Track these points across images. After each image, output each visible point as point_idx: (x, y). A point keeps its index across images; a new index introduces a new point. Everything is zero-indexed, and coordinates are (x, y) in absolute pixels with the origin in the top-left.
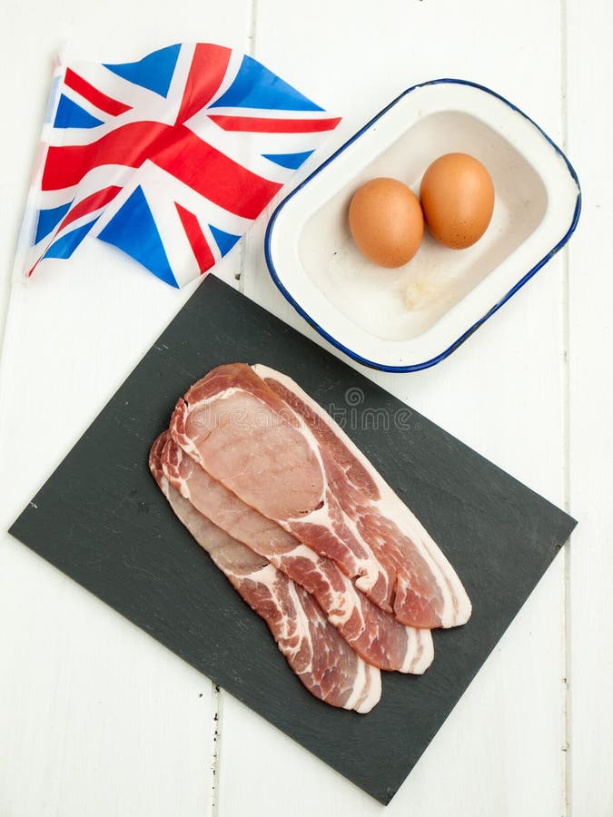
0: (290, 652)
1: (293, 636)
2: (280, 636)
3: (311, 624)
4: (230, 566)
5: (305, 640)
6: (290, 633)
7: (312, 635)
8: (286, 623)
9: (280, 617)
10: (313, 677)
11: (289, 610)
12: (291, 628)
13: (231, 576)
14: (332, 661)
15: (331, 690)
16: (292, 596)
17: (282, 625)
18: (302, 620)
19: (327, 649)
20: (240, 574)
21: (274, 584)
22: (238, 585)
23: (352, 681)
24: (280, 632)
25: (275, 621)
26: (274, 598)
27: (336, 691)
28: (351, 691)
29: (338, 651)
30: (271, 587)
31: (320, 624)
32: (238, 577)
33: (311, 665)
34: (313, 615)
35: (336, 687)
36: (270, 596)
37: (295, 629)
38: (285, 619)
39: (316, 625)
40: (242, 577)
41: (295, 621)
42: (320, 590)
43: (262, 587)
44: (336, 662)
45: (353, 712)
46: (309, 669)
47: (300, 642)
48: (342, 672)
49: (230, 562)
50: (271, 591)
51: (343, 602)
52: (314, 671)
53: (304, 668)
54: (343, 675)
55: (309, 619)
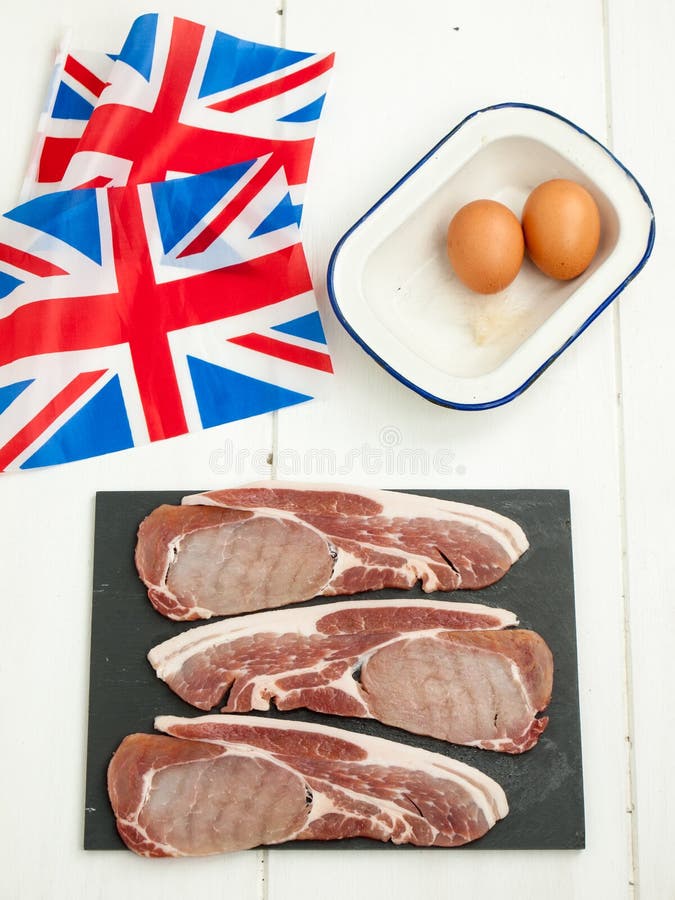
0: (407, 836)
1: (394, 824)
2: (385, 834)
3: (398, 802)
4: (288, 832)
5: (406, 817)
6: (390, 825)
7: (407, 808)
8: (380, 822)
9: (370, 823)
10: (444, 834)
11: (370, 810)
12: (386, 820)
13: (298, 836)
14: (444, 808)
15: (468, 828)
16: (358, 799)
17: (377, 825)
18: (387, 807)
19: (431, 804)
20: (301, 826)
21: (335, 804)
22: (311, 835)
23: (473, 804)
24: (382, 832)
25: (369, 828)
26: (348, 815)
27: (471, 823)
28: (481, 811)
29: (439, 796)
30: (335, 810)
31: (404, 795)
32: (302, 830)
33: (432, 827)
34: (390, 793)
35: (469, 822)
36: (343, 816)
37: (388, 817)
38: (374, 819)
39: (402, 798)
40: (306, 826)
41: (382, 812)
42: (387, 578)
43: (330, 817)
44: (447, 805)
45: (499, 822)
46: (435, 831)
47: (405, 822)
48: (459, 806)
49: (283, 829)
50: (340, 812)
51: (415, 569)
52: (440, 829)
53: (431, 835)
54: (463, 807)
55: (391, 800)
